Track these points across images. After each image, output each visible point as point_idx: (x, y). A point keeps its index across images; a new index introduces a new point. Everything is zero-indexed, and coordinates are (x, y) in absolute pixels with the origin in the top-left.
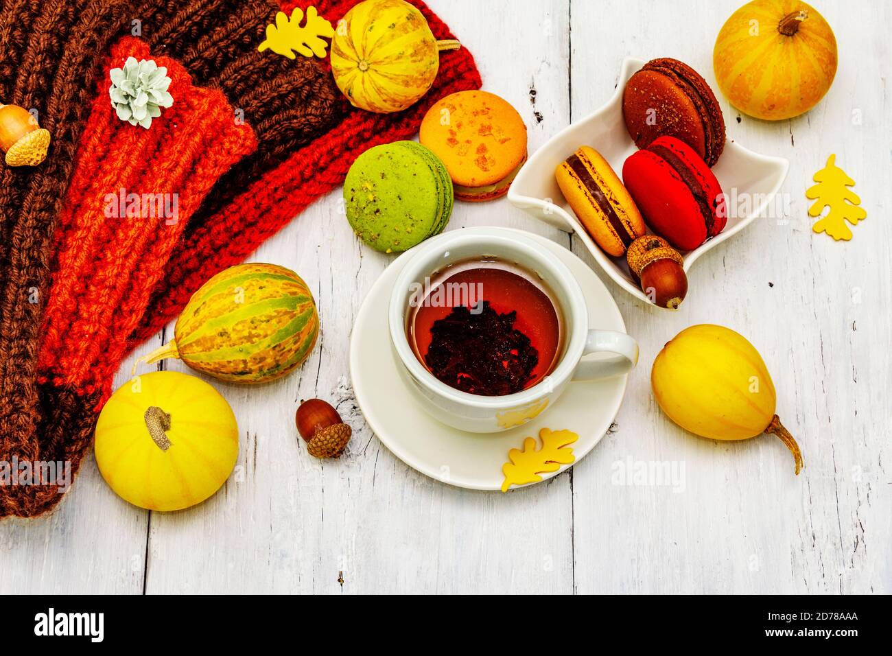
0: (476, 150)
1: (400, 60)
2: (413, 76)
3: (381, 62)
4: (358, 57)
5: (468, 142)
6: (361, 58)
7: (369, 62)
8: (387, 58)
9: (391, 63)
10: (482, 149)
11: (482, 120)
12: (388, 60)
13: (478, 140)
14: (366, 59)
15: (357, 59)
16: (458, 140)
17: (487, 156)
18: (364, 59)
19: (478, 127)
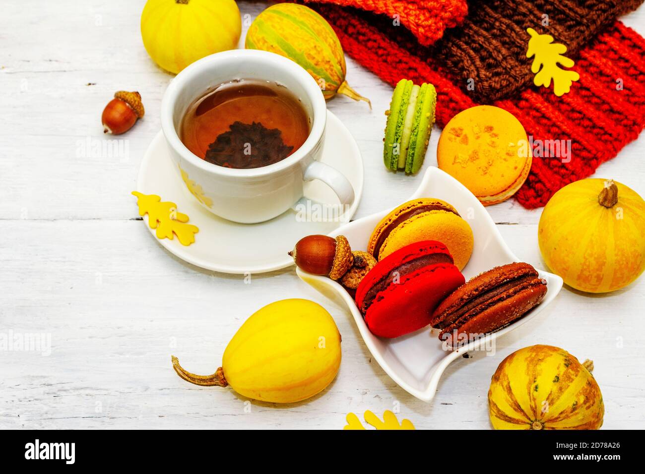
0: (468, 136)
1: (576, 411)
2: (591, 422)
3: (557, 418)
4: (529, 419)
5: (478, 138)
6: (533, 419)
7: (543, 421)
8: (561, 413)
9: (567, 417)
10: (465, 140)
11: (482, 162)
12: (564, 415)
13: (473, 144)
14: (538, 419)
15: (528, 421)
16: (486, 133)
17: (458, 139)
18: (536, 420)
19: (481, 155)
